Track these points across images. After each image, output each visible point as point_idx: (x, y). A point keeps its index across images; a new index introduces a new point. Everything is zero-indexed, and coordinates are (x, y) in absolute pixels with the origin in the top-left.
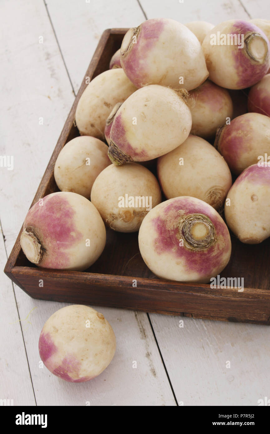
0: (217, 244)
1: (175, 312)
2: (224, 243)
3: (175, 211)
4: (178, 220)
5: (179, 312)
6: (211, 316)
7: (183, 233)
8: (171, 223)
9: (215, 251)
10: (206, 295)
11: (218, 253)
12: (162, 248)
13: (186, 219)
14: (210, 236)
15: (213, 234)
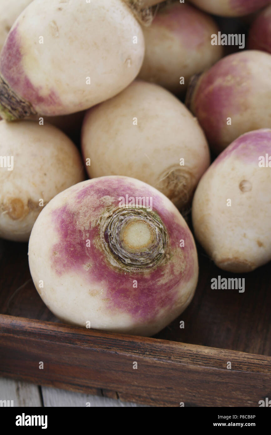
0: (171, 264)
1: (88, 387)
2: (183, 262)
3: (96, 196)
4: (99, 214)
5: (94, 388)
6: (152, 399)
7: (107, 237)
8: (86, 218)
9: (166, 275)
10: (141, 357)
11: (171, 280)
12: (65, 262)
13: (114, 212)
14: (156, 247)
15: (164, 244)
